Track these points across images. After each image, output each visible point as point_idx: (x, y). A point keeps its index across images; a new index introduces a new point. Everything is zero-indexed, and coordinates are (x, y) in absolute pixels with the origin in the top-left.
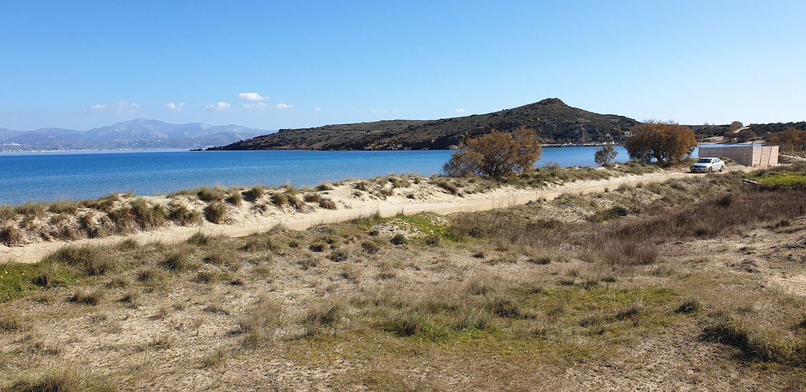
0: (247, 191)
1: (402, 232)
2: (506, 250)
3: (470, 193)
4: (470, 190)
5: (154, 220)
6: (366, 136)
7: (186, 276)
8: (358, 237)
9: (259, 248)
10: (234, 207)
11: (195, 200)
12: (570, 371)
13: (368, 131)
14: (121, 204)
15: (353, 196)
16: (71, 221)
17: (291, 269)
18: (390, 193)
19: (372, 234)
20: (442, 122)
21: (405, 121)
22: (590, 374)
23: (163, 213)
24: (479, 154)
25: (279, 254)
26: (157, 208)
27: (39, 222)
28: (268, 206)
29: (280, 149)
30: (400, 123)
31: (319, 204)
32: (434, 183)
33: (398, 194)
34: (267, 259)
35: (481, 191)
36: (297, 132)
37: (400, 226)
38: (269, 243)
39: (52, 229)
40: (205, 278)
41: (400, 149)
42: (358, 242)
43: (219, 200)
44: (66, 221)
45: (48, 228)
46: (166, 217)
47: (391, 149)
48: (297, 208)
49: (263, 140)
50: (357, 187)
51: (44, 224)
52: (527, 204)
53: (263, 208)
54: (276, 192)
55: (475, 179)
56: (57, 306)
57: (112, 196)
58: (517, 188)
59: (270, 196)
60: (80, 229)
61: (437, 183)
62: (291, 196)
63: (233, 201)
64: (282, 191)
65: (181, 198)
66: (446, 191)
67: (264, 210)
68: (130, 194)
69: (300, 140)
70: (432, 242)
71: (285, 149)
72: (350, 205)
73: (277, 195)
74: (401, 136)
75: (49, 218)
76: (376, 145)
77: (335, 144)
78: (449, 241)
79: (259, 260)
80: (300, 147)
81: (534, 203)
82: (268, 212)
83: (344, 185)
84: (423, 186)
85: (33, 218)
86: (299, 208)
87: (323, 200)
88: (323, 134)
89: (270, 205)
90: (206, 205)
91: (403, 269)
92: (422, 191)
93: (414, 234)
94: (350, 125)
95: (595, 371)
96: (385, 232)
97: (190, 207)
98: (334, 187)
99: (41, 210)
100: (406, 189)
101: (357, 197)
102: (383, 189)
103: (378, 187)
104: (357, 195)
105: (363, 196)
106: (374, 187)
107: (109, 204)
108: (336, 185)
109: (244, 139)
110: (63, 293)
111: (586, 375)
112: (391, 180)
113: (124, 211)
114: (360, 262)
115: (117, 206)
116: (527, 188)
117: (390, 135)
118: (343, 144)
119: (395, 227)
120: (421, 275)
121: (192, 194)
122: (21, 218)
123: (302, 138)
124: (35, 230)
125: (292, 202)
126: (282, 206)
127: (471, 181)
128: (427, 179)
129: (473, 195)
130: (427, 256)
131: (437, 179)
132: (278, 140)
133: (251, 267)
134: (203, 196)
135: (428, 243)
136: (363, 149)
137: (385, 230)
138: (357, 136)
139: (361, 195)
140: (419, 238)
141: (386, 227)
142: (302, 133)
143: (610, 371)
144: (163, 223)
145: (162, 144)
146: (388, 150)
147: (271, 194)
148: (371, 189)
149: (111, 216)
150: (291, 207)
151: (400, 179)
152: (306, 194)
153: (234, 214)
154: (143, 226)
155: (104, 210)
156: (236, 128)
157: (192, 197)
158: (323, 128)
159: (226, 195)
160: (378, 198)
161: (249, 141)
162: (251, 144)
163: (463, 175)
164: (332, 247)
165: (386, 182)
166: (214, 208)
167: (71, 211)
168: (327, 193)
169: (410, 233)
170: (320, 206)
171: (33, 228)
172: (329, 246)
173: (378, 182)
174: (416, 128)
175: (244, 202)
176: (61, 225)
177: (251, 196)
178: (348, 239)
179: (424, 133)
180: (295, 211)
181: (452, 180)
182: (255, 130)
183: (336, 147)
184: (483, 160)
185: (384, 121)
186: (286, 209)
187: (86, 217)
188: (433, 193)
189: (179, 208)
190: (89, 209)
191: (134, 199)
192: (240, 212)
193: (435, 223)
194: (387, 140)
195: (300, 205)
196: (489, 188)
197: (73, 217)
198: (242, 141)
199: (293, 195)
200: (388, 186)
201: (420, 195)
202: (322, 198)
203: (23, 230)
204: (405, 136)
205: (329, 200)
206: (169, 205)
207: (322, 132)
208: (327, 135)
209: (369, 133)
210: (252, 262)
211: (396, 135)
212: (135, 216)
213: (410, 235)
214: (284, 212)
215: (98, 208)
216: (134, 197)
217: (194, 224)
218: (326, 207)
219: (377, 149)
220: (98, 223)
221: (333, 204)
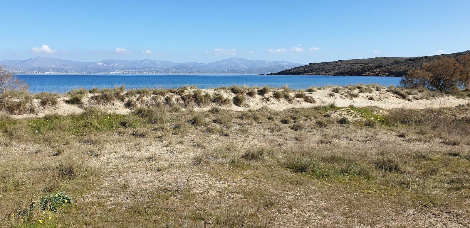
0: (260, 89)
1: (347, 117)
2: (425, 133)
3: (418, 99)
4: (418, 97)
5: (205, 102)
6: (364, 67)
7: (200, 128)
8: (316, 117)
9: (247, 118)
10: (251, 98)
11: (229, 92)
12: (411, 211)
13: (366, 64)
14: (188, 92)
15: (329, 96)
16: (162, 99)
17: (262, 132)
18: (356, 96)
19: (325, 116)
20: (419, 58)
21: (392, 58)
22: (427, 216)
23: (210, 98)
24: (428, 73)
25: (258, 122)
26: (207, 95)
27: (146, 99)
28: (271, 98)
29: (309, 75)
30: (389, 59)
31: (304, 99)
32: (390, 91)
33: (363, 97)
34: (249, 124)
35: (427, 99)
36: (320, 64)
37: (347, 113)
38: (254, 115)
39: (152, 102)
40: (208, 131)
41: (387, 76)
42: (314, 120)
43: (242, 93)
44: (159, 99)
45: (150, 102)
46: (211, 101)
47: (381, 76)
48: (289, 101)
49: (299, 69)
50: (334, 91)
51: (149, 100)
52: (457, 107)
53: (268, 99)
54: (277, 90)
55: (424, 90)
56: (124, 137)
57: (185, 88)
58: (458, 97)
59: (273, 93)
60: (166, 103)
61: (392, 91)
62: (286, 93)
63: (251, 94)
64: (282, 90)
65: (222, 91)
66: (398, 97)
67: (268, 101)
68: (194, 87)
69: (322, 69)
70: (369, 125)
71: (311, 75)
72: (325, 101)
73: (277, 92)
74: (389, 67)
75: (151, 97)
76: (370, 73)
77: (343, 72)
78: (384, 126)
79: (244, 124)
80: (321, 73)
81: (463, 106)
82: (270, 102)
83: (325, 89)
84: (382, 92)
85: (143, 96)
86: (290, 101)
87: (307, 97)
88: (336, 66)
89: (273, 98)
90: (235, 96)
91: (340, 139)
92: (381, 96)
93: (357, 119)
94: (354, 60)
95: (434, 214)
96: (335, 116)
97: (225, 96)
98: (317, 90)
99: (147, 93)
100: (369, 94)
101: (332, 97)
102: (351, 93)
103: (348, 91)
104: (331, 95)
105: (335, 96)
106: (345, 91)
107: (183, 91)
108: (319, 89)
109: (288, 69)
110: (132, 130)
111: (423, 216)
112: (358, 88)
113: (189, 96)
114: (311, 132)
115: (186, 93)
116: (467, 98)
117: (381, 67)
118: (348, 72)
119: (344, 113)
120: (351, 144)
121: (228, 89)
122: (138, 96)
123: (323, 68)
124: (144, 102)
125: (286, 97)
126: (280, 99)
127: (420, 92)
128: (386, 88)
129: (420, 101)
130: (362, 133)
131: (393, 89)
132: (308, 69)
133: (238, 127)
134: (234, 91)
135: (366, 125)
136: (361, 75)
137: (336, 114)
138: (359, 67)
139: (334, 95)
140: (359, 121)
141: (337, 113)
142: (323, 65)
143: (447, 216)
144: (209, 104)
145: (244, 71)
146: (379, 76)
147: (274, 92)
148: (343, 92)
149: (183, 98)
150: (285, 100)
151: (365, 87)
152: (296, 93)
153: (250, 102)
154: (198, 105)
155: (179, 94)
156: (285, 63)
157: (228, 91)
158: (337, 62)
159: (248, 91)
160: (346, 98)
161: (291, 70)
162: (292, 71)
163: (415, 87)
164: (294, 122)
165: (355, 89)
166: (239, 98)
167: (162, 94)
168: (311, 93)
169: (354, 118)
170: (304, 101)
171: (143, 101)
172: (293, 121)
173: (349, 89)
174: (400, 62)
175: (257, 95)
176: (157, 101)
177: (262, 92)
178: (307, 117)
179: (405, 66)
180: (287, 102)
181: (405, 90)
182: (296, 64)
183: (344, 74)
184: (431, 77)
185: (378, 58)
186: (282, 101)
187: (169, 97)
188: (388, 97)
189: (219, 96)
190: (172, 94)
191: (196, 90)
192: (254, 101)
193: (377, 114)
194: (378, 70)
195: (291, 99)
196: (433, 96)
197: (163, 97)
198: (287, 70)
199: (288, 93)
200: (356, 91)
201: (379, 98)
202: (306, 96)
203: (138, 102)
204: (391, 68)
205: (311, 97)
206: (214, 94)
207: (335, 65)
208: (339, 67)
209: (366, 65)
210: (240, 125)
211: (385, 66)
212: (194, 99)
213: (354, 119)
214: (280, 102)
215: (177, 94)
216: (196, 89)
217: (227, 106)
218: (308, 102)
219: (371, 76)
220: (175, 101)
221: (314, 100)
